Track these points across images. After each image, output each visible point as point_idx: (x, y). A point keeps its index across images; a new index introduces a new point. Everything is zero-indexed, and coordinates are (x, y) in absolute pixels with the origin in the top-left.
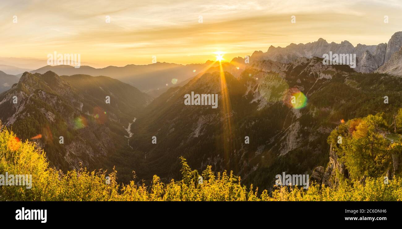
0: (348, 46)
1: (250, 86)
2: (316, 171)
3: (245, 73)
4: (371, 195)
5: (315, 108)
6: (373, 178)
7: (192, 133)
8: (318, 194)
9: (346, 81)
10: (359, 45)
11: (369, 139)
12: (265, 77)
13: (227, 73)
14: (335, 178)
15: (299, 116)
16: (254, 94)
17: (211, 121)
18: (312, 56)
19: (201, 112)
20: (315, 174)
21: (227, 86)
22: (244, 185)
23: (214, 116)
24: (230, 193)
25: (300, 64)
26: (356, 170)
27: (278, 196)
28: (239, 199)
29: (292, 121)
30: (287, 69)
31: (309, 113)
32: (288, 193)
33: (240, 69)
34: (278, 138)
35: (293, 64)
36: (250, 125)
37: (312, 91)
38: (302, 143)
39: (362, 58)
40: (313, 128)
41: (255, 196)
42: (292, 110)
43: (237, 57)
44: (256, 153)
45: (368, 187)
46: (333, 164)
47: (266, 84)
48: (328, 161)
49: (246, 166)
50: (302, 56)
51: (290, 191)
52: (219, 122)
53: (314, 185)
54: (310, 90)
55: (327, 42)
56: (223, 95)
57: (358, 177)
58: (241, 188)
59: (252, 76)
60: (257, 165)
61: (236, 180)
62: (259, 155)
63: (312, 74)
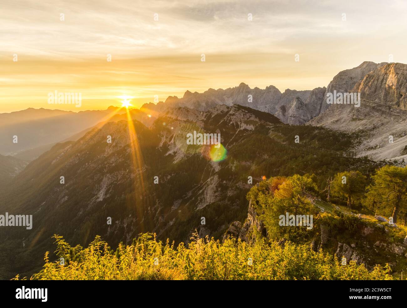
0: (274, 92)
1: (165, 137)
2: (233, 225)
3: (158, 122)
4: (290, 259)
5: (234, 161)
6: (293, 243)
7: (94, 197)
8: (233, 247)
9: (270, 134)
10: (288, 91)
11: (293, 202)
12: (182, 126)
13: (136, 122)
14: (252, 234)
15: (217, 169)
16: (169, 145)
17: (119, 179)
18: (232, 103)
19: (105, 171)
20: (232, 228)
21: (137, 137)
22: (159, 240)
23: (122, 174)
24: (144, 251)
25: (219, 112)
26: (275, 231)
27: (194, 248)
28: (155, 254)
29: (211, 174)
30: (205, 118)
31: (229, 167)
32: (204, 245)
33: (152, 117)
34: (196, 192)
35: (212, 113)
36: (165, 180)
37: (232, 143)
38: (220, 197)
39: (291, 107)
40: (232, 183)
41: (171, 249)
42: (211, 162)
43: (149, 103)
44: (172, 208)
45: (287, 250)
46: (251, 221)
47: (182, 135)
48: (246, 217)
49: (162, 221)
50: (221, 104)
51: (206, 243)
52: (129, 179)
53: (230, 239)
54: (230, 141)
55: (249, 88)
56: (133, 148)
57: (276, 238)
58: (157, 243)
59: (167, 125)
60: (174, 220)
61: (151, 237)
62: (175, 210)
63: (233, 124)
